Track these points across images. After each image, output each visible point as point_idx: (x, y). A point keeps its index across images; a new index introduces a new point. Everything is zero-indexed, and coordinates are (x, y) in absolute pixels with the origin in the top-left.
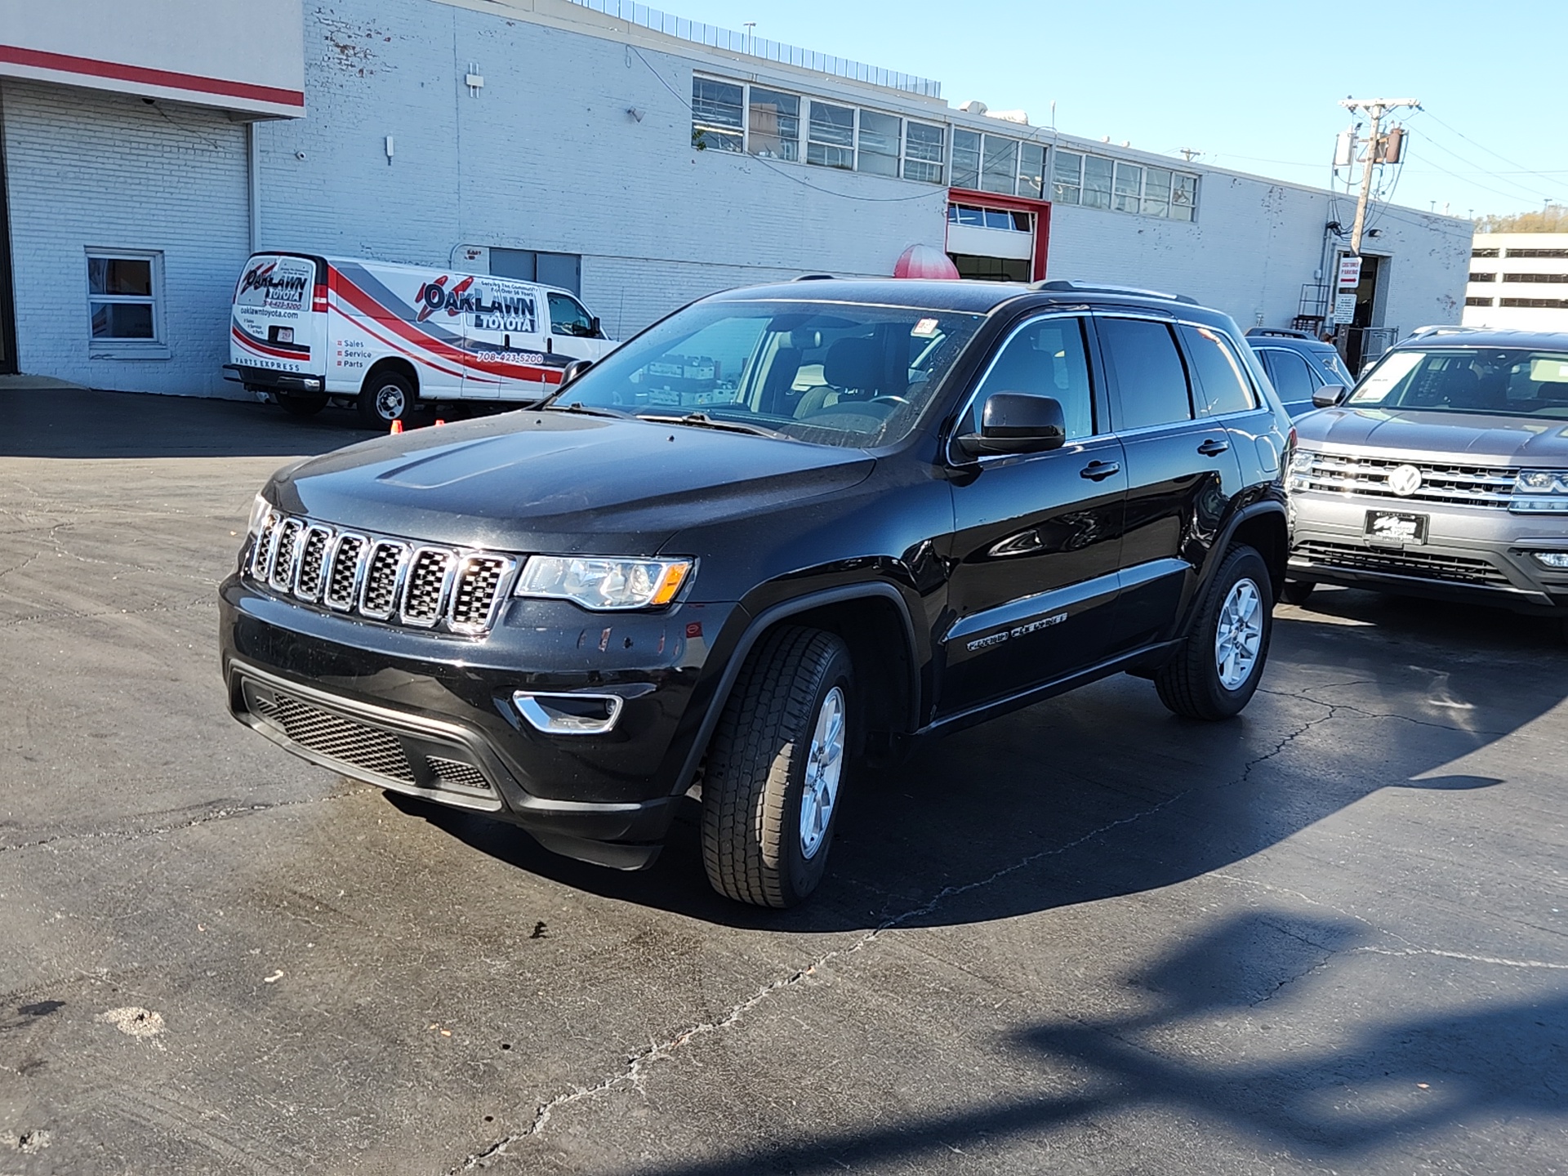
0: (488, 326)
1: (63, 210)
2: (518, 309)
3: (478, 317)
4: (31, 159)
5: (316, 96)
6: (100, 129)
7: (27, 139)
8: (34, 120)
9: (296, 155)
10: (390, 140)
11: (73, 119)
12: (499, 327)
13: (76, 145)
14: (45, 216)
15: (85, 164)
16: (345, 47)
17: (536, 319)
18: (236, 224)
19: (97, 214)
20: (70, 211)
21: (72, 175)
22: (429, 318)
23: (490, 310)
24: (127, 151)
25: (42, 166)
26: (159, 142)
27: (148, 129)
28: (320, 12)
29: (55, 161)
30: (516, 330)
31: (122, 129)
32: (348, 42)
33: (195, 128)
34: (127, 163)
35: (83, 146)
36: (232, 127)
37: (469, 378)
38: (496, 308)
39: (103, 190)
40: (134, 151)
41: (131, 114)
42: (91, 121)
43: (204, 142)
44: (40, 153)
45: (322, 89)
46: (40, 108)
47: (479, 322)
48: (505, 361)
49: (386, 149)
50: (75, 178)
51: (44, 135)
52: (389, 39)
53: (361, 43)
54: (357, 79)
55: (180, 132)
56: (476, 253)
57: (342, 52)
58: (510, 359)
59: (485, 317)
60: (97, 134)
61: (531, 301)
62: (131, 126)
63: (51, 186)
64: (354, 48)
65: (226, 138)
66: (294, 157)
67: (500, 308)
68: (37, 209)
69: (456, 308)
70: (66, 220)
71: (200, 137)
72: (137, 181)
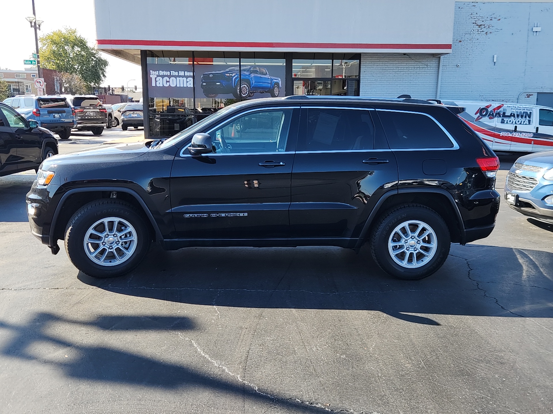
0: (507, 123)
1: (375, 91)
2: (523, 116)
3: (503, 119)
4: (367, 76)
5: (467, 44)
6: (389, 64)
7: (367, 70)
8: (370, 64)
9: (457, 66)
10: (495, 56)
11: (381, 62)
12: (512, 123)
13: (381, 70)
14: (370, 93)
15: (383, 76)
16: (481, 25)
17: (531, 120)
18: (432, 91)
19: (385, 91)
20: (377, 91)
21: (379, 80)
22: (480, 120)
23: (509, 116)
24: (397, 70)
25: (370, 78)
26: (408, 67)
27: (405, 63)
28: (472, 14)
29: (374, 76)
30: (521, 124)
31: (396, 64)
32: (482, 23)
33: (420, 61)
34: (397, 74)
35: (383, 70)
36: (434, 59)
37: (496, 142)
38: (512, 116)
39: (388, 83)
40: (399, 70)
41: (400, 59)
42: (387, 62)
43: (423, 65)
44: (370, 74)
45: (470, 41)
46: (372, 60)
47: (503, 121)
48: (513, 136)
49: (493, 60)
50: (380, 81)
51: (372, 68)
52: (500, 20)
53: (487, 23)
54: (485, 36)
55: (415, 63)
56: (531, 95)
57: (479, 27)
58: (516, 135)
59: (506, 119)
60: (388, 66)
61: (530, 113)
62: (399, 63)
63: (372, 84)
64: (484, 25)
65: (431, 63)
66: (456, 66)
67: (514, 116)
68: (368, 91)
69: (493, 116)
70: (376, 94)
71: (422, 64)
72: (399, 80)
